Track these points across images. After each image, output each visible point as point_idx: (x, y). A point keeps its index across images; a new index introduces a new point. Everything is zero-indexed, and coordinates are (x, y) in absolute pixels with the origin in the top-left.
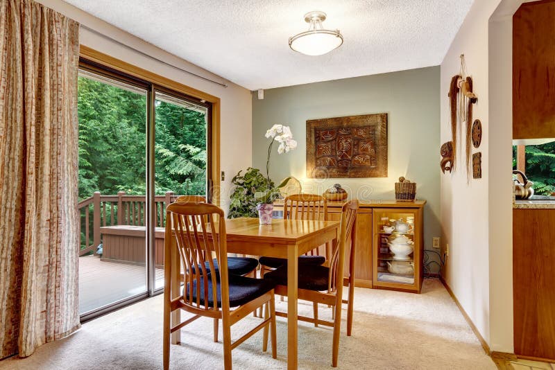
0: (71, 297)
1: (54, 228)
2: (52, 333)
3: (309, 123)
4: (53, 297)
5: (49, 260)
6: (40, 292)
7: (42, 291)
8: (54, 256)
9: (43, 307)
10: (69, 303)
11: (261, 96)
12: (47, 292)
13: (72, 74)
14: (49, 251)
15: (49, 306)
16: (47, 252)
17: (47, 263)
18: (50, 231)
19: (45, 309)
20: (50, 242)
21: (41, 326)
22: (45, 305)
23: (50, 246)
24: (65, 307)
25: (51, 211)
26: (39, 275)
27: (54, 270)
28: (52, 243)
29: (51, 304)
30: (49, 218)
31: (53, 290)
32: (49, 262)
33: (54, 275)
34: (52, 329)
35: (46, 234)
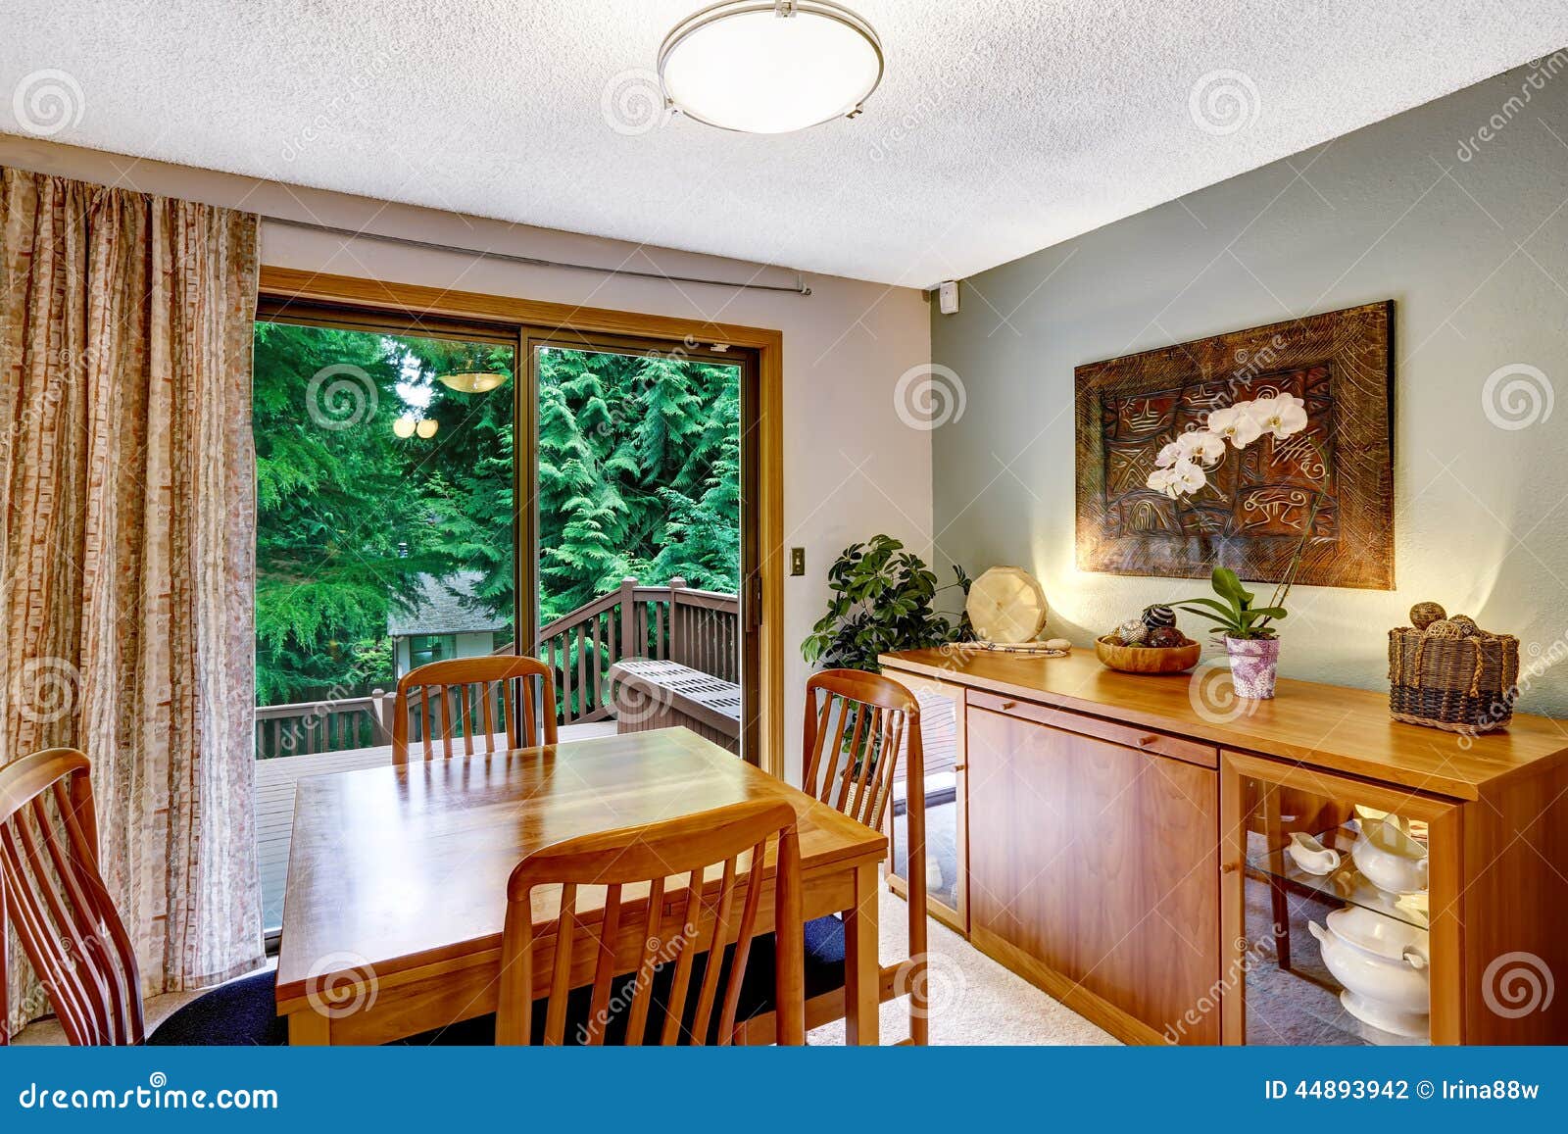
0: (220, 892)
1: (184, 721)
2: (179, 972)
3: (1083, 374)
4: (183, 887)
5: (171, 797)
6: (150, 871)
7: (155, 869)
8: (184, 788)
9: (157, 907)
10: (215, 907)
11: (949, 303)
12: (169, 872)
13: (238, 342)
14: (171, 777)
15: (173, 905)
16: (165, 779)
17: (165, 805)
18: (172, 728)
19: (163, 911)
20: (171, 757)
21: (153, 952)
22: (163, 902)
23: (171, 764)
24: (206, 915)
25: (174, 681)
26: (146, 833)
27: (185, 821)
28: (178, 756)
29: (178, 903)
30: (167, 697)
31: (183, 870)
32: (171, 803)
33: (185, 834)
34: (179, 963)
35: (159, 737)
